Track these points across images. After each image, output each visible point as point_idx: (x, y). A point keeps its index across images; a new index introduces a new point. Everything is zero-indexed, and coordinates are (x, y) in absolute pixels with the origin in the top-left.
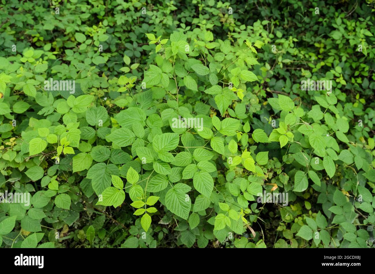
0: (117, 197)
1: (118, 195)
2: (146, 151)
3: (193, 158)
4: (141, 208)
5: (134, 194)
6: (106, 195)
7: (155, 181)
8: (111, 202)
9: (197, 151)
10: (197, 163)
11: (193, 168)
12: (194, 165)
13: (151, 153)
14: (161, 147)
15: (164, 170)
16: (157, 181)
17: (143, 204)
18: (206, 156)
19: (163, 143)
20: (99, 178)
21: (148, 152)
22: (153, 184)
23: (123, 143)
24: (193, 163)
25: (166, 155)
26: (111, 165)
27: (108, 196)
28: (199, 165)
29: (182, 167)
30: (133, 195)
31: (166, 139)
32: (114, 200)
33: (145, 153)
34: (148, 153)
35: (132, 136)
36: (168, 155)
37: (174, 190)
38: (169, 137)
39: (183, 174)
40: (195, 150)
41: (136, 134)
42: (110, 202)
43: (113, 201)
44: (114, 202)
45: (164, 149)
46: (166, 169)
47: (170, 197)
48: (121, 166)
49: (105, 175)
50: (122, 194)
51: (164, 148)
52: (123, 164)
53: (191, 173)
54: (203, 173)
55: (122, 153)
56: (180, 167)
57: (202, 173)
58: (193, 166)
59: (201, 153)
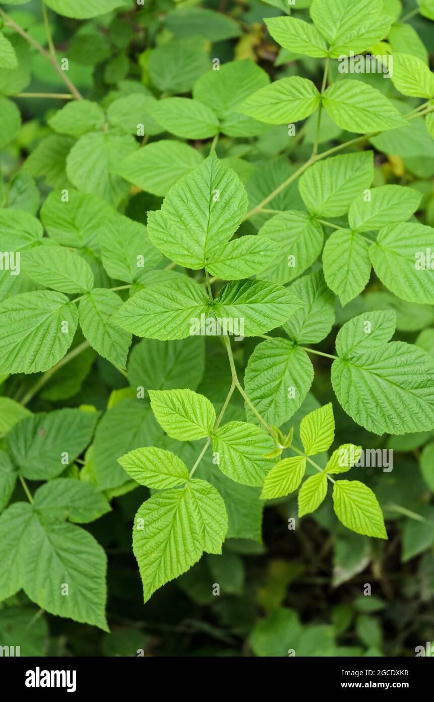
0: (195, 515)
1: (192, 507)
2: (157, 302)
3: (313, 217)
4: (305, 478)
5: (238, 464)
6: (152, 542)
7: (261, 380)
8: (190, 547)
9: (310, 185)
10: (343, 221)
11: (347, 245)
12: (340, 236)
13: (180, 296)
14: (198, 243)
15: (268, 312)
16: (267, 375)
17: (300, 463)
18: (350, 180)
19: (192, 225)
20: (43, 564)
21: (163, 299)
22: (262, 398)
23: (45, 349)
24: (327, 232)
25: (234, 254)
26: (42, 491)
27: (162, 536)
28: (358, 221)
29: (308, 271)
30: (240, 469)
31: (192, 204)
32: (193, 532)
33: (159, 309)
34: (168, 302)
35: (55, 303)
36: (244, 247)
37: (345, 360)
38: (195, 190)
39: (332, 286)
40: (301, 187)
41: (64, 289)
42: (186, 551)
43: (194, 539)
44: (199, 537)
45: (212, 243)
46: (272, 301)
47: (352, 389)
48: (80, 466)
49: (53, 537)
50: (201, 491)
51: (208, 240)
52: (82, 457)
53: (353, 267)
54: (392, 236)
55: (46, 425)
56: (301, 276)
57: (387, 241)
58: (339, 240)
59: (327, 180)
